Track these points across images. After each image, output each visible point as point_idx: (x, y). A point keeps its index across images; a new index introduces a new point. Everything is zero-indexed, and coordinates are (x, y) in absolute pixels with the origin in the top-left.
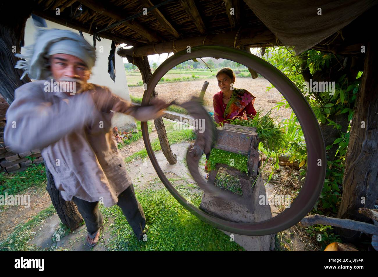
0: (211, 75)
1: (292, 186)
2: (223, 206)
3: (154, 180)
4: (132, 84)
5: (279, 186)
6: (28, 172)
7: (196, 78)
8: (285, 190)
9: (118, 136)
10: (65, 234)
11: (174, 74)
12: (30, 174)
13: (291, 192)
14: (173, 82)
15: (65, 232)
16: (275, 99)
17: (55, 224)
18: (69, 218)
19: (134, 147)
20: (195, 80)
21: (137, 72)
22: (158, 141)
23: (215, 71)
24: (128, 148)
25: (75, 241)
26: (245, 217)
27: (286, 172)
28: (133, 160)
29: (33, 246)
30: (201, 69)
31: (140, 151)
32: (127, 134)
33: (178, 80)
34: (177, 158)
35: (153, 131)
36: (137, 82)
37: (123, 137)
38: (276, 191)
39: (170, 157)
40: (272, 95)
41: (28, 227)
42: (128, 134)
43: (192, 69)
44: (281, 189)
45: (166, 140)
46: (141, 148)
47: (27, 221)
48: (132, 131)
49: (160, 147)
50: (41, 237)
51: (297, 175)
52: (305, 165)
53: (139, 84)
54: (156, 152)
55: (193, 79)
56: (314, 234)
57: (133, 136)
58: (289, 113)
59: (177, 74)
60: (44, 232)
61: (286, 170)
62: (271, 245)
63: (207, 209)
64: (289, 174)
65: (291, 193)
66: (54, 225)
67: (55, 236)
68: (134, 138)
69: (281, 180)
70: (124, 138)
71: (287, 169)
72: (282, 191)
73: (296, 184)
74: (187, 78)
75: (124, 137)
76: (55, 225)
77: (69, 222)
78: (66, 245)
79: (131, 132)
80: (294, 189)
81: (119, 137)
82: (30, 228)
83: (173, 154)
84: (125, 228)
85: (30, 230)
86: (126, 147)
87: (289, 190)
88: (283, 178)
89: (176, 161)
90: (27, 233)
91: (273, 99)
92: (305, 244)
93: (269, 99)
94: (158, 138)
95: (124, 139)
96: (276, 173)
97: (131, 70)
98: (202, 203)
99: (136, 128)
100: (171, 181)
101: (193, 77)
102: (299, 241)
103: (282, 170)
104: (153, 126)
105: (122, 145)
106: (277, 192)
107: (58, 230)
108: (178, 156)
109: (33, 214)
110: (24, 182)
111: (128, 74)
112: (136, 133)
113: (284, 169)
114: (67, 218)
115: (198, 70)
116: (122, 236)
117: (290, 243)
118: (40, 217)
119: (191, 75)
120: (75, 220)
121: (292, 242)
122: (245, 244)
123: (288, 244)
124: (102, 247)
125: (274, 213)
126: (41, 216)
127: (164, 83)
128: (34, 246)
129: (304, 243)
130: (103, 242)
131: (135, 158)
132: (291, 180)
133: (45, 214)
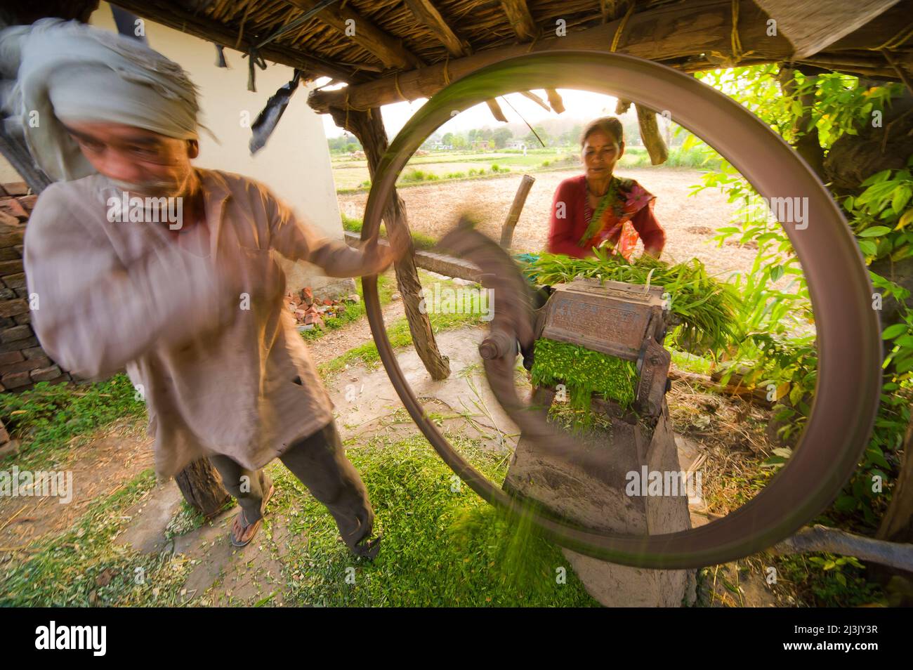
0: (540, 165)
1: (748, 449)
2: (564, 486)
3: (395, 415)
4: (347, 188)
5: (711, 447)
6: (116, 384)
7: (502, 171)
8: (728, 458)
9: (313, 308)
10: (191, 527)
11: (447, 162)
12: (120, 388)
13: (743, 463)
14: (444, 183)
15: (191, 521)
16: (706, 225)
17: (172, 502)
18: (199, 490)
19: (348, 335)
20: (498, 177)
21: (359, 160)
22: (407, 322)
23: (549, 153)
24: (335, 337)
25: (213, 544)
26: (623, 520)
27: (732, 410)
28: (347, 366)
29: (125, 547)
30: (515, 149)
31: (363, 346)
32: (332, 305)
33: (456, 176)
34: (450, 365)
35: (393, 300)
36: (358, 184)
37: (325, 312)
38: (704, 457)
39: (433, 363)
40: (700, 213)
41: (116, 505)
42: (336, 304)
43: (492, 149)
44: (717, 454)
45: (424, 320)
46: (365, 339)
47: (113, 492)
48: (345, 298)
49: (409, 338)
50: (141, 528)
51: (763, 421)
52: (788, 395)
53: (363, 187)
54: (401, 350)
55: (494, 174)
56: (806, 576)
57: (348, 311)
58: (744, 260)
59: (454, 162)
60: (147, 517)
61: (732, 406)
62: (685, 595)
63: (523, 492)
64: (740, 418)
65: (744, 466)
66: (169, 505)
67: (170, 528)
68: (350, 314)
69: (719, 430)
70: (327, 314)
71: (734, 402)
72: (718, 458)
73: (760, 443)
74: (478, 171)
75: (327, 312)
76: (171, 504)
77: (199, 501)
78: (195, 551)
79: (343, 301)
80: (753, 455)
81: (314, 312)
82: (119, 507)
83: (442, 355)
84: (324, 523)
85: (119, 512)
86: (330, 334)
87: (737, 459)
88: (724, 427)
89: (449, 372)
90: (113, 517)
91: (700, 224)
92: (780, 599)
93: (690, 225)
94: (405, 316)
95: (326, 317)
96: (702, 412)
97: (346, 154)
98: (510, 478)
99: (354, 292)
100: (434, 421)
101: (495, 169)
102: (763, 589)
103: (722, 406)
104: (394, 287)
105: (320, 330)
106: (706, 460)
107: (178, 516)
108: (453, 359)
109: (126, 476)
110: (108, 405)
111: (339, 164)
112: (354, 302)
113: (727, 404)
114: (195, 491)
115: (507, 152)
116: (317, 542)
117: (737, 592)
118: (139, 485)
119: (490, 164)
120: (213, 496)
121: (742, 591)
122: (618, 587)
123: (731, 595)
124: (273, 562)
125: (696, 512)
126: (143, 482)
127: (422, 185)
128: (127, 548)
129: (776, 596)
130: (275, 551)
131: (349, 360)
132: (744, 433)
133: (150, 478)
